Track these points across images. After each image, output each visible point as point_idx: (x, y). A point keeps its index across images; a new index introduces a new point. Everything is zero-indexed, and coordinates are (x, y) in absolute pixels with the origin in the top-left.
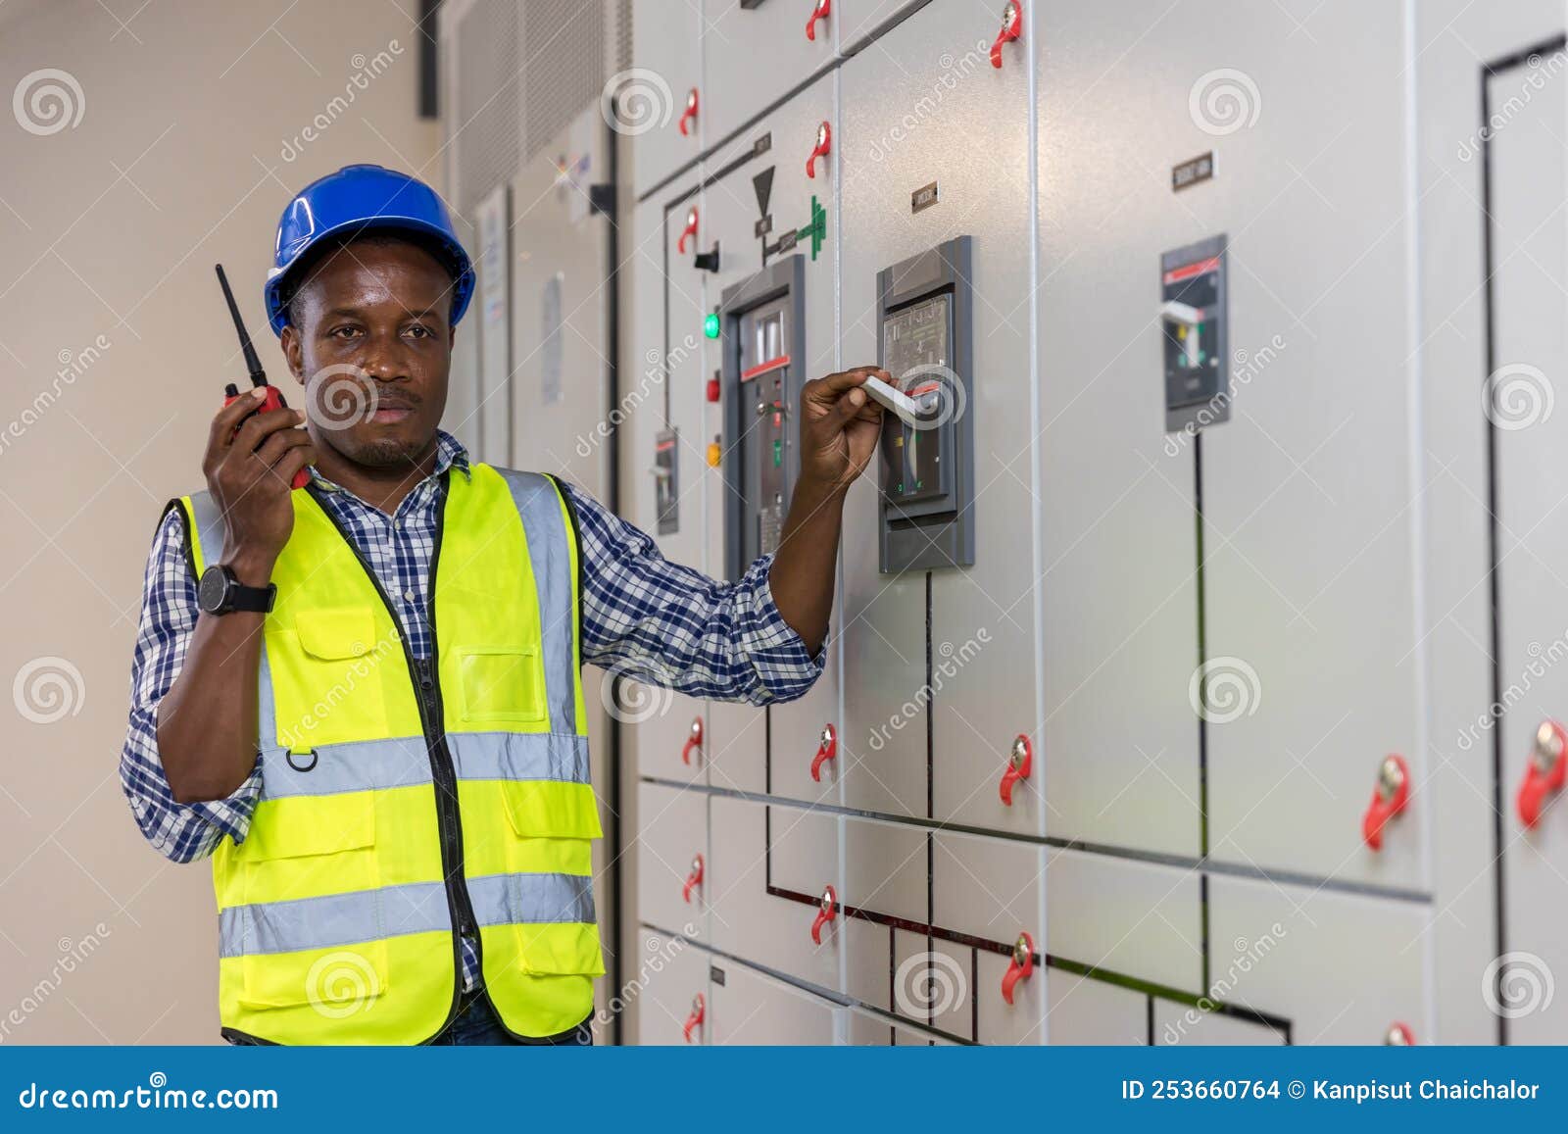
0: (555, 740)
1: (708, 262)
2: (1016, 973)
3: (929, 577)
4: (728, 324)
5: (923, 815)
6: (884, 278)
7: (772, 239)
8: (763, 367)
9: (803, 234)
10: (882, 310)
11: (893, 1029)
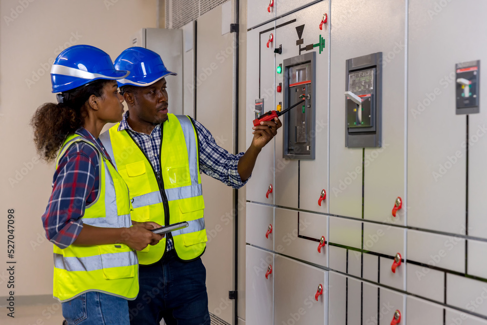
0: (193, 187)
1: (278, 51)
2: (396, 264)
3: (364, 149)
4: (285, 70)
5: (361, 218)
6: (348, 62)
7: (303, 46)
8: (298, 83)
9: (316, 45)
10: (348, 71)
11: (347, 278)
